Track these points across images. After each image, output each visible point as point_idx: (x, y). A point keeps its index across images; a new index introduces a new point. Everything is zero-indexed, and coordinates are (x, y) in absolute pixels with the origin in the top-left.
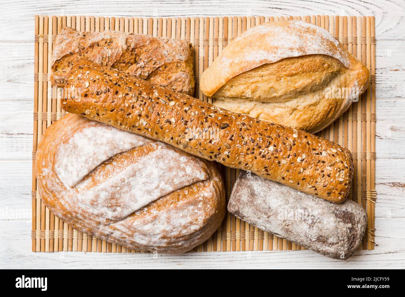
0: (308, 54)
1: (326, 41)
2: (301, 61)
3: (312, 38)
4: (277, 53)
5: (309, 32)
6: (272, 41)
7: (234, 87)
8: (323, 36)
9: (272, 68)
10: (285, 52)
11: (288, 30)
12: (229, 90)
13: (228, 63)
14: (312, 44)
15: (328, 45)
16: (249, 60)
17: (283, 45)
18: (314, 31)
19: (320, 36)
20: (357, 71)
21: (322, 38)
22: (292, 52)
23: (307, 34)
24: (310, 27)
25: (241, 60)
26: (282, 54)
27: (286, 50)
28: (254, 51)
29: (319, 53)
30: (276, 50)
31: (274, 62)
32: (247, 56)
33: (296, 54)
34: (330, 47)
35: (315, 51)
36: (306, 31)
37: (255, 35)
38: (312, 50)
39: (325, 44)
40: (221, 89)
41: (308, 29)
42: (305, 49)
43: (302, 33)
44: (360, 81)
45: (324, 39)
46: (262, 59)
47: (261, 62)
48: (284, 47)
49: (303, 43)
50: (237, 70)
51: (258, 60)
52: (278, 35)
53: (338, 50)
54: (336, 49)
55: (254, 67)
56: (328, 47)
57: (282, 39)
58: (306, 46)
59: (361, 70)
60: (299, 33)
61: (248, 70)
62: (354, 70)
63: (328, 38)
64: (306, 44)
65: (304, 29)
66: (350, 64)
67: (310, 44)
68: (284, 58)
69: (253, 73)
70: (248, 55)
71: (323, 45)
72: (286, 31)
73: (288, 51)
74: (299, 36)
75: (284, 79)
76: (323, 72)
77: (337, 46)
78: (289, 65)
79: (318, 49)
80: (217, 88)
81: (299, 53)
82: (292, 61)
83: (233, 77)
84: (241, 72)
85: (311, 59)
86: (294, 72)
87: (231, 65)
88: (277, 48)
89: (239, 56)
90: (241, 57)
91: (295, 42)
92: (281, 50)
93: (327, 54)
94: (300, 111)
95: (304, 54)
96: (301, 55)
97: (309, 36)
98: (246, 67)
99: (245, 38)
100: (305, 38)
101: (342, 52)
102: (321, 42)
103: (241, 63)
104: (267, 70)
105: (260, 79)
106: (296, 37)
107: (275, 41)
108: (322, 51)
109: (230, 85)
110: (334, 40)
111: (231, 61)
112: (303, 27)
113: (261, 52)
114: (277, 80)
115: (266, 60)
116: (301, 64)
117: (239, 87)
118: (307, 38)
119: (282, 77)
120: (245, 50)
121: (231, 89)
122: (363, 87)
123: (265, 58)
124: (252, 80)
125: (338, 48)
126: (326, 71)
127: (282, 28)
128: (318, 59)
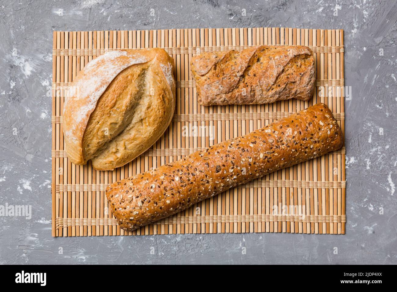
0: (110, 82)
1: (116, 60)
2: (111, 90)
3: (105, 68)
4: (91, 101)
5: (100, 65)
6: (82, 94)
7: (90, 145)
8: (111, 59)
9: (98, 113)
10: (95, 95)
11: (86, 77)
12: (90, 149)
13: (71, 134)
14: (108, 72)
15: (119, 61)
16: (80, 121)
17: (90, 91)
18: (103, 61)
19: (109, 60)
20: (156, 58)
21: (112, 60)
22: (99, 91)
23: (100, 68)
24: (98, 61)
25: (76, 125)
26: (94, 98)
27: (94, 93)
28: (78, 112)
29: (117, 75)
30: (89, 99)
31: (94, 108)
32: (77, 119)
33: (103, 89)
34: (122, 61)
35: (113, 75)
36: (98, 66)
37: (70, 100)
38: (111, 76)
39: (116, 63)
40: (84, 153)
41: (98, 63)
42: (105, 81)
43: (96, 70)
44: (163, 62)
45: (114, 60)
46: (86, 113)
47: (87, 115)
48: (92, 92)
49: (101, 77)
50: (80, 134)
51: (84, 116)
52: (83, 87)
53: (130, 57)
54: (128, 58)
55: (86, 122)
56: (120, 63)
57: (86, 87)
58: (105, 77)
59: (157, 55)
60: (94, 73)
61: (85, 128)
62: (153, 59)
63: (116, 57)
64: (104, 76)
65: (95, 66)
66: (146, 57)
67: (106, 74)
68: (97, 99)
69: (91, 126)
70: (77, 117)
71: (115, 65)
72: (85, 79)
73: (96, 93)
74: (96, 75)
75: (112, 111)
76: (132, 83)
77: (126, 55)
78: (106, 100)
79: (114, 71)
80: (81, 155)
81: (104, 87)
82: (105, 96)
83: (82, 140)
84: (83, 133)
85: (116, 82)
86: (114, 102)
87: (74, 133)
88: (88, 97)
89: (73, 123)
90: (74, 123)
91: (96, 82)
92: (92, 96)
93: (123, 69)
94: (145, 118)
95: (108, 85)
96: (107, 87)
97: (102, 68)
98: (82, 127)
99: (66, 108)
100: (100, 72)
101: (134, 56)
102: (113, 64)
103: (77, 126)
104: (96, 116)
105: (98, 125)
106: (94, 77)
107: (84, 93)
108: (117, 70)
109: (86, 146)
110: (121, 54)
111: (71, 131)
112: (94, 66)
113: (82, 108)
114: (109, 117)
115: (89, 111)
116: (113, 92)
117: (92, 142)
118: (102, 71)
119: (110, 111)
120: (72, 116)
121: (90, 147)
122: (170, 63)
123: (87, 111)
124: (95, 131)
125: (128, 57)
126: (133, 80)
127: (81, 79)
128: (120, 78)
